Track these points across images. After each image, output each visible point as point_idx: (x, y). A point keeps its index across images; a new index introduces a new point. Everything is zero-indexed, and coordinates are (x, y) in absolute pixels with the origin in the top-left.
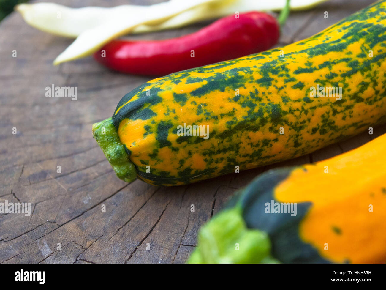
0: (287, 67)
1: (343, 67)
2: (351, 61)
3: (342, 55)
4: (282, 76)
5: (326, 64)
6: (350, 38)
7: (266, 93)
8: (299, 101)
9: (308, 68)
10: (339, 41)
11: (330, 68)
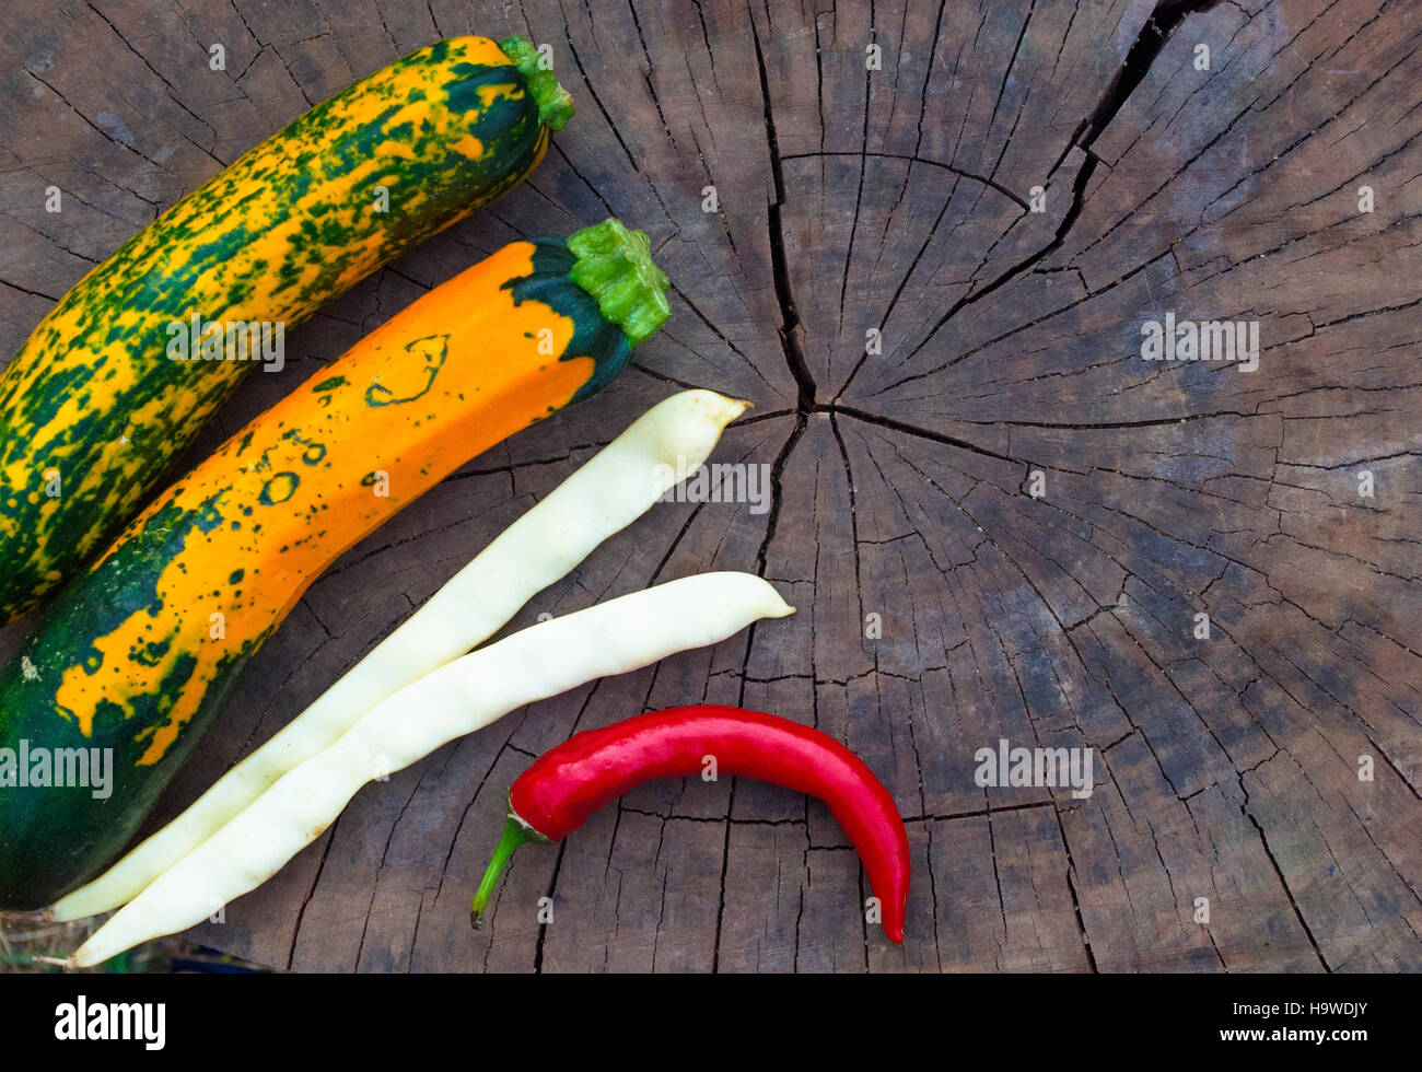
0: (274, 194)
1: (196, 225)
2: (185, 236)
3: (197, 242)
4: (282, 177)
5: (218, 220)
6: (186, 277)
7: (303, 145)
8: (261, 157)
9: (245, 205)
10: (202, 270)
11: (215, 217)
